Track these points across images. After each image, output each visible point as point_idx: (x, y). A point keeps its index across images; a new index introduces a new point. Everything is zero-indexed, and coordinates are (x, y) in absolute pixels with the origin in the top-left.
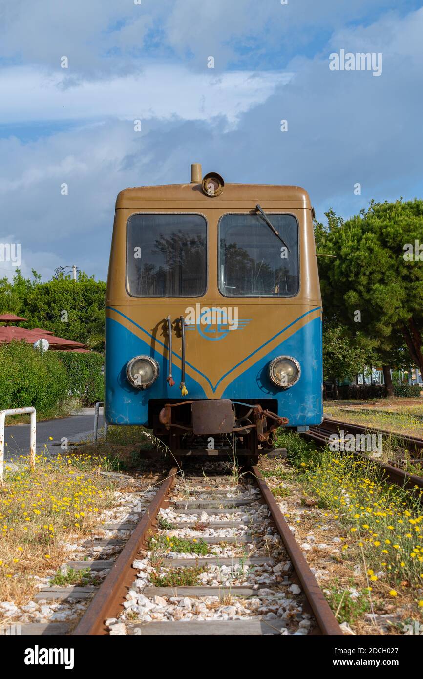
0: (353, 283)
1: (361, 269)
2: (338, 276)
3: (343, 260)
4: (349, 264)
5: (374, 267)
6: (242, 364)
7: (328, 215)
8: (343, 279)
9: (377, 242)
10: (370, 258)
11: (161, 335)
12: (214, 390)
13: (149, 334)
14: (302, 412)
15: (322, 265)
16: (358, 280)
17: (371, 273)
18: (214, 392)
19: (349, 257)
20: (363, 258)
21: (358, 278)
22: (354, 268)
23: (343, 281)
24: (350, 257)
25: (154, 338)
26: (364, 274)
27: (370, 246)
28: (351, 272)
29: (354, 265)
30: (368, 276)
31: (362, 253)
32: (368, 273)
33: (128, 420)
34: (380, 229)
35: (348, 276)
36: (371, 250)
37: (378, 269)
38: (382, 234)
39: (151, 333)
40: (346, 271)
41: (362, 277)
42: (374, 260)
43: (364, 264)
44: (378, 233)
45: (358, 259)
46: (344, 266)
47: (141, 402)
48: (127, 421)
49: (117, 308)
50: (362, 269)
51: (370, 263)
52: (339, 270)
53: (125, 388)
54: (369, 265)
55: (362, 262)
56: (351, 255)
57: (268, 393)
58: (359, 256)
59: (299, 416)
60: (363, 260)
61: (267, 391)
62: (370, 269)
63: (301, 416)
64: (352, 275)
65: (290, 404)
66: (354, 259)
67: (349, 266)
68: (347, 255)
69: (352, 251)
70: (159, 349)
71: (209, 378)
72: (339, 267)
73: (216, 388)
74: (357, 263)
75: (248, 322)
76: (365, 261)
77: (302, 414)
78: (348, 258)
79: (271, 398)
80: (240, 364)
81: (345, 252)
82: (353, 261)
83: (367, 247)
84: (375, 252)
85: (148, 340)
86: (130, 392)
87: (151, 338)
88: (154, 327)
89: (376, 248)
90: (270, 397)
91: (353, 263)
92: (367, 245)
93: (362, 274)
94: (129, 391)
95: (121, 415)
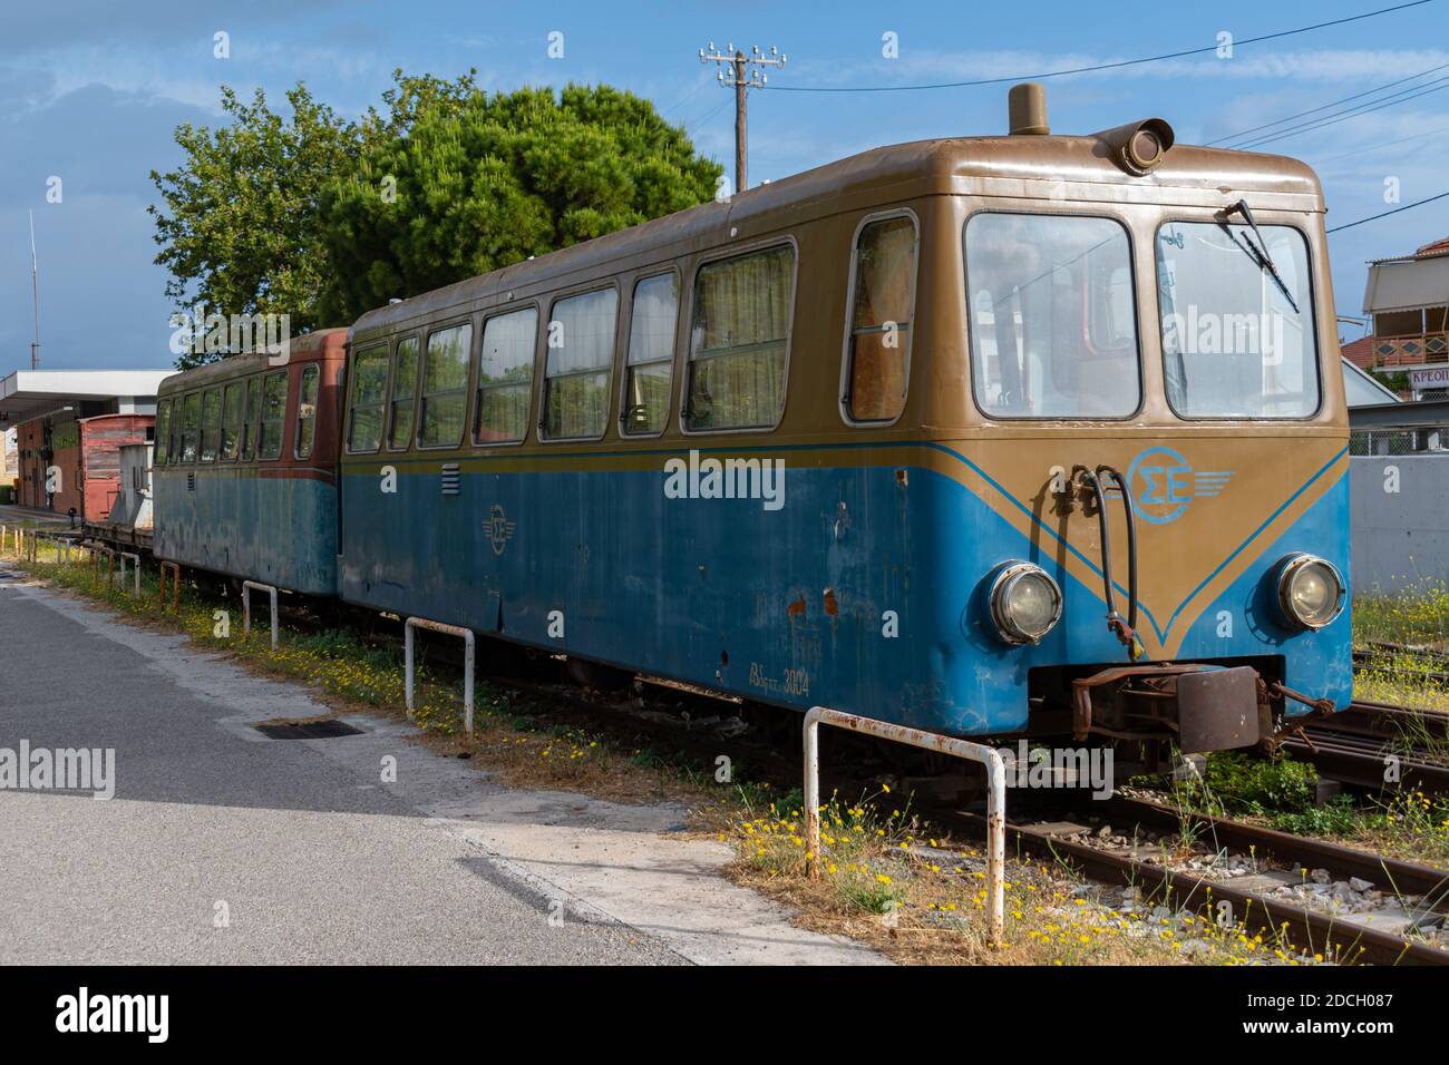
0: (459, 271)
1: (477, 240)
2: (423, 254)
3: (435, 218)
4: (452, 227)
5: (508, 237)
6: (1216, 577)
7: (293, 98)
8: (435, 260)
9: (513, 180)
10: (501, 216)
11: (1051, 512)
12: (1162, 640)
13: (1026, 511)
14: (1331, 682)
15: (374, 225)
16: (472, 265)
17: (500, 250)
18: (1162, 644)
19: (451, 212)
20: (484, 214)
21: (472, 261)
22: (465, 236)
23: (435, 264)
24: (453, 211)
25: (1036, 519)
26: (485, 252)
27: (497, 189)
28: (456, 245)
29: (464, 231)
30: (494, 256)
31: (483, 203)
32: (493, 250)
33: (985, 721)
34: (514, 149)
35: (447, 255)
36: (499, 196)
37: (516, 241)
38: (520, 161)
39: (1030, 506)
40: (444, 242)
41: (482, 260)
42: (508, 222)
43: (487, 229)
44: (511, 158)
45: (473, 215)
46: (439, 231)
47: (1011, 677)
48: (983, 723)
49: (953, 446)
50: (482, 240)
51: (501, 229)
52: (425, 240)
53: (977, 645)
54: (497, 231)
55: (483, 224)
56: (455, 208)
57: (1268, 642)
58: (475, 209)
59: (1326, 691)
60: (485, 220)
61: (1265, 638)
62: (499, 242)
63: (1329, 690)
64: (459, 252)
65: (1308, 663)
66: (464, 216)
67: (450, 232)
68: (443, 206)
69: (453, 197)
70: (1048, 545)
71: (1151, 612)
72: (424, 233)
73: (1165, 636)
74: (473, 226)
75: (1226, 477)
76: (489, 222)
77: (1332, 686)
78: (448, 213)
79: (1273, 653)
80: (1212, 576)
81: (438, 198)
82: (461, 220)
83: (493, 190)
84: (511, 203)
85: (1023, 525)
86: (988, 654)
87: (1030, 519)
88: (1037, 493)
89: (514, 195)
90: (1271, 650)
91: (461, 226)
92: (493, 185)
93: (480, 251)
94: (986, 651)
95: (970, 711)
